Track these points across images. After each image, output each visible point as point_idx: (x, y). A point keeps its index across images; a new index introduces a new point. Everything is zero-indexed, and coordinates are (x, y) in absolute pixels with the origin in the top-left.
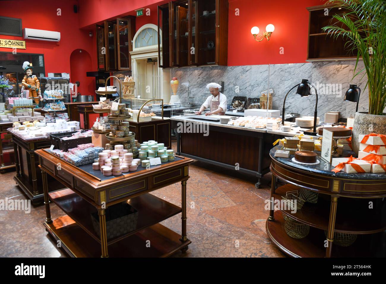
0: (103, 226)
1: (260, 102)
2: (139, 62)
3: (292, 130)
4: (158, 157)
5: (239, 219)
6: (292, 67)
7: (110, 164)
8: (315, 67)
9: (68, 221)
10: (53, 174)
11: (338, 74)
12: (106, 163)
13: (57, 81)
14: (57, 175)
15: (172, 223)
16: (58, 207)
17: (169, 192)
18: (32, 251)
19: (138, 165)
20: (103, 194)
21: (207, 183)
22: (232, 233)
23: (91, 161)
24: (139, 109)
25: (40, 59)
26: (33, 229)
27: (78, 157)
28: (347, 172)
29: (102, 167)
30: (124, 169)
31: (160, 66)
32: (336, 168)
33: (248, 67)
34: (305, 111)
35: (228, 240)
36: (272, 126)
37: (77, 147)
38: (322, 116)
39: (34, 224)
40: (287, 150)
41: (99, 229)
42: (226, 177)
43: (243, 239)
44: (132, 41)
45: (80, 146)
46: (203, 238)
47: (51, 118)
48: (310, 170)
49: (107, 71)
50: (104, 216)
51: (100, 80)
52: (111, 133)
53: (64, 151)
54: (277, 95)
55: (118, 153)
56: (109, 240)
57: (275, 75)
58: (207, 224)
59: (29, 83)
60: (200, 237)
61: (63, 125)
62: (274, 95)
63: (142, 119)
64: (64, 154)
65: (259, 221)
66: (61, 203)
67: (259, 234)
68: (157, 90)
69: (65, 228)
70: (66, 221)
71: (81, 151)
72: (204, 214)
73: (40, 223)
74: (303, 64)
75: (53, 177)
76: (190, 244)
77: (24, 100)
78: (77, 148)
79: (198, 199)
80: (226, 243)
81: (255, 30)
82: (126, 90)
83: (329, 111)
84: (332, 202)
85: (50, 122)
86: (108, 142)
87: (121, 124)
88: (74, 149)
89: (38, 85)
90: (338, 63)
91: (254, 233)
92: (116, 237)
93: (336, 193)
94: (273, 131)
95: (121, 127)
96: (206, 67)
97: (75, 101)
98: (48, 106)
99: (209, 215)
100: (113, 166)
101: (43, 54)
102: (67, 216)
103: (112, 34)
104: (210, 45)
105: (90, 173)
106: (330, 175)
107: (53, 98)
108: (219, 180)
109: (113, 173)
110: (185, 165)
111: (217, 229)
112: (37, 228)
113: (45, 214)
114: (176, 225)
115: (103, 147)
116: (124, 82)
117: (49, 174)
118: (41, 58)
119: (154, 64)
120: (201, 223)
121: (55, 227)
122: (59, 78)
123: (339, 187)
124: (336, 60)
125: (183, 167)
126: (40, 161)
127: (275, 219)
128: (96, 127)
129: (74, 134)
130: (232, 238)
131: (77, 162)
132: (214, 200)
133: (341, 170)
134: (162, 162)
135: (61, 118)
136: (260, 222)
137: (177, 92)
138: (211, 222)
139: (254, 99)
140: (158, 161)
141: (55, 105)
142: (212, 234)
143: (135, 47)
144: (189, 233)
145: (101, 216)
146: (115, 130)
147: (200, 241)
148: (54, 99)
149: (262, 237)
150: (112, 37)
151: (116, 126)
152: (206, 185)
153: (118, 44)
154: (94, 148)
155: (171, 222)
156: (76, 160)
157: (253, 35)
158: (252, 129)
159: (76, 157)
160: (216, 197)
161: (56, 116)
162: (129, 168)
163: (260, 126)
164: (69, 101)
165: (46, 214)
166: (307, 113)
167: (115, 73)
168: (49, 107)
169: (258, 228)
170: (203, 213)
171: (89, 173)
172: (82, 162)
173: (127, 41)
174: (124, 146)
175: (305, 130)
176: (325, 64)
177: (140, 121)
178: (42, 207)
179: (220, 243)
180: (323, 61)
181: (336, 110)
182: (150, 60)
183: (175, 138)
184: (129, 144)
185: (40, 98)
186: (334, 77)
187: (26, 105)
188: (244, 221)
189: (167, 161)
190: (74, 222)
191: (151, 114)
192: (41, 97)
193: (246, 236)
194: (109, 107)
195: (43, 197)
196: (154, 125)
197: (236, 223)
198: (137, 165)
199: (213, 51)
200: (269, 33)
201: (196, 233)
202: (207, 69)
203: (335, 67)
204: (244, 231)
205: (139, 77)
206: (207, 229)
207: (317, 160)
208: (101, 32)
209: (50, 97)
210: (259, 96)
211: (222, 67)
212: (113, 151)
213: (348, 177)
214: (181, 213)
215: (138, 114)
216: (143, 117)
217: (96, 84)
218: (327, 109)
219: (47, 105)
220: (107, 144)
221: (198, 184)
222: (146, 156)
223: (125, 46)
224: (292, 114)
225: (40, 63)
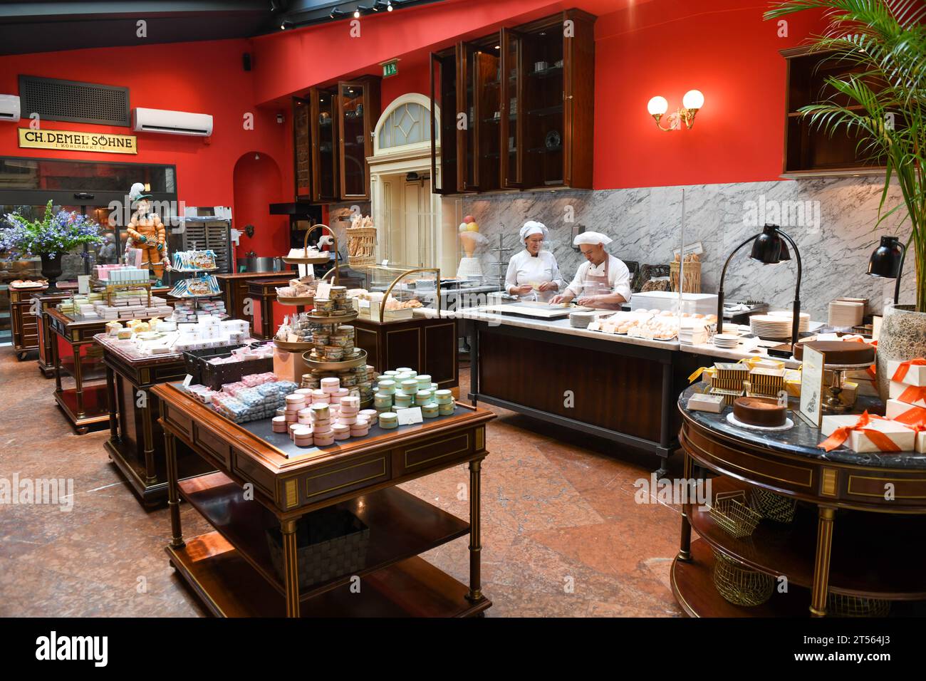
0: (291, 558)
1: (671, 274)
2: (388, 181)
3: (740, 343)
4: (416, 405)
5: (609, 554)
6: (749, 191)
7: (311, 420)
8: (805, 190)
9: (218, 545)
10: (188, 439)
11: (862, 208)
12: (301, 417)
13: (203, 226)
14: (197, 442)
15: (452, 560)
16: (199, 514)
17: (449, 485)
18: (139, 608)
19: (373, 423)
20: (291, 487)
21: (538, 467)
22: (591, 587)
23: (270, 412)
24: (384, 292)
25: (167, 175)
26: (144, 560)
27: (243, 404)
28: (856, 449)
29: (292, 427)
30: (338, 432)
31: (436, 191)
32: (828, 439)
33: (643, 192)
34: (781, 296)
35: (580, 603)
36: (691, 335)
37: (240, 380)
38: (824, 308)
39: (144, 550)
40: (719, 395)
41: (283, 563)
42: (585, 455)
43: (615, 602)
44: (372, 133)
45: (247, 378)
46: (522, 597)
47: (188, 313)
48: (768, 444)
49: (315, 202)
50: (292, 534)
51: (300, 223)
52: (314, 350)
53: (212, 389)
54: (711, 258)
55: (329, 395)
56: (303, 590)
57: (707, 210)
58: (532, 564)
59: (142, 231)
60: (513, 594)
61: (215, 329)
62: (706, 259)
63: (391, 314)
64: (212, 396)
65: (657, 561)
66: (205, 505)
67: (654, 592)
68: (427, 247)
69: (213, 560)
70: (214, 544)
71: (249, 389)
72: (526, 541)
73: (159, 548)
74: (774, 183)
75: (188, 445)
76: (489, 609)
77: (132, 271)
78: (240, 383)
79: (514, 505)
80: (575, 610)
81: (657, 105)
82: (356, 246)
83: (840, 296)
84: (822, 520)
85: (186, 321)
86: (308, 371)
87: (336, 330)
88: (234, 384)
89: (162, 236)
90: (861, 180)
91: (642, 590)
92: (319, 585)
93: (828, 499)
94: (694, 346)
95: (337, 338)
96: (543, 192)
97: (244, 271)
98: (183, 285)
99: (540, 542)
100: (316, 426)
101: (175, 165)
102: (216, 533)
103: (327, 117)
104: (553, 140)
105: (266, 440)
106: (814, 457)
107: (193, 268)
108: (568, 461)
109: (313, 441)
110: (478, 425)
111: (556, 577)
112: (151, 558)
113: (169, 527)
114: (460, 563)
115: (296, 381)
116: (352, 228)
117: (181, 439)
118: (169, 173)
119: (423, 186)
120: (518, 562)
121: (191, 558)
122: (209, 217)
123: (836, 485)
124: (856, 173)
125: (474, 429)
126: (161, 409)
127: (694, 558)
128: (282, 337)
129: (237, 350)
130: (589, 598)
131: (240, 414)
132: (552, 509)
133: (841, 445)
134: (424, 418)
135: (210, 312)
136: (660, 564)
137: (474, 249)
138: (543, 561)
139: (657, 267)
140: (414, 415)
141: (197, 284)
142: (543, 587)
143: (380, 148)
144: (488, 584)
145: (288, 535)
146: (322, 344)
147: (514, 604)
148: (196, 270)
149: (662, 599)
150: (327, 124)
151: (325, 336)
152: (535, 471)
153: (341, 140)
154: (277, 383)
155: (450, 556)
156: (236, 411)
157: (654, 116)
158: (644, 341)
159: (238, 403)
160: (557, 501)
161: (200, 309)
162: (351, 429)
163: (663, 334)
164: (230, 271)
165: (171, 528)
166: (787, 302)
167: (334, 205)
168: (185, 287)
169: (652, 578)
170: (525, 538)
171: (263, 439)
172: (251, 414)
173: (362, 134)
174: (341, 380)
175: (773, 344)
176: (830, 184)
177: (385, 320)
178: (163, 511)
179: (560, 609)
180: (823, 178)
181: (859, 294)
182: (412, 176)
183: (467, 358)
184: (354, 377)
185: (165, 264)
186: (852, 215)
187: (134, 282)
188: (620, 561)
189: (437, 415)
190: (232, 548)
191: (413, 302)
192: (168, 262)
193: (623, 596)
194: (310, 293)
195: (167, 489)
196: (419, 328)
197: (601, 565)
198: (369, 423)
199: (557, 154)
200: (690, 111)
201: (504, 584)
202: (546, 196)
203: (853, 191)
204: (618, 584)
205: (389, 216)
206: (531, 576)
207: (788, 419)
208: (303, 112)
209: (186, 266)
210: (668, 260)
211: (580, 192)
212: (317, 392)
213: (858, 463)
214: (468, 536)
215: (381, 303)
216: (393, 309)
217: (291, 231)
218: (835, 291)
219: (181, 284)
220: (304, 376)
221: (516, 469)
222: (390, 403)
223: (356, 145)
224: (749, 303)
225: (167, 186)
